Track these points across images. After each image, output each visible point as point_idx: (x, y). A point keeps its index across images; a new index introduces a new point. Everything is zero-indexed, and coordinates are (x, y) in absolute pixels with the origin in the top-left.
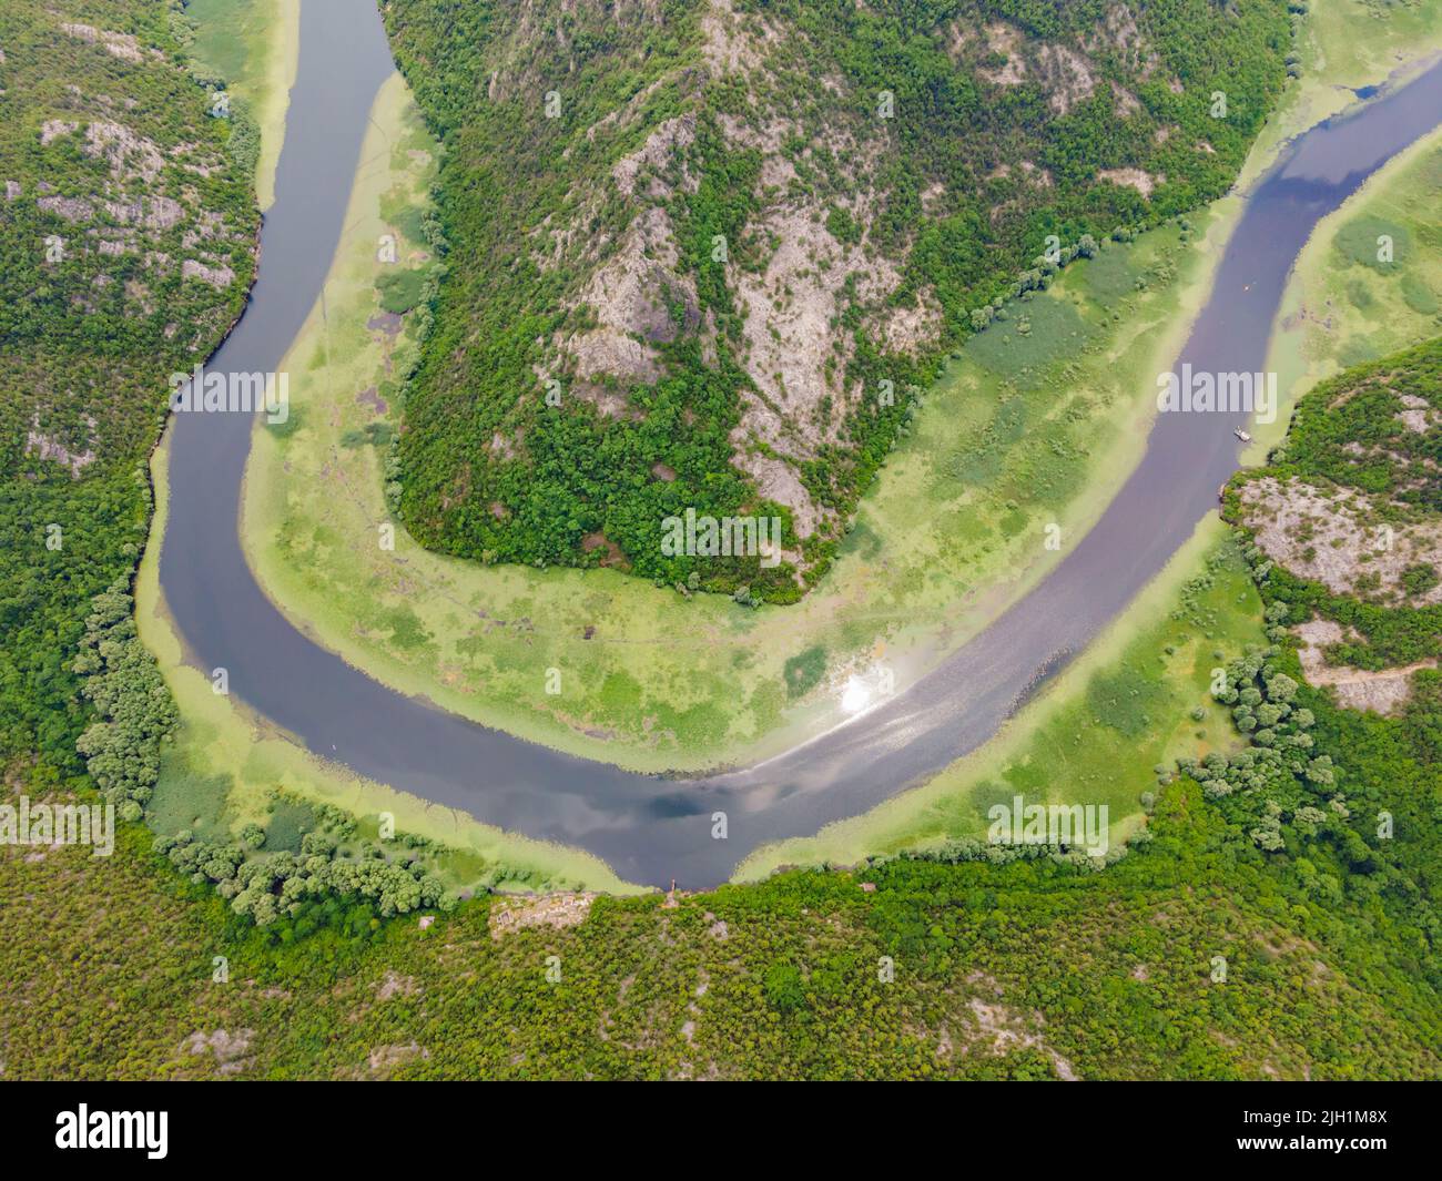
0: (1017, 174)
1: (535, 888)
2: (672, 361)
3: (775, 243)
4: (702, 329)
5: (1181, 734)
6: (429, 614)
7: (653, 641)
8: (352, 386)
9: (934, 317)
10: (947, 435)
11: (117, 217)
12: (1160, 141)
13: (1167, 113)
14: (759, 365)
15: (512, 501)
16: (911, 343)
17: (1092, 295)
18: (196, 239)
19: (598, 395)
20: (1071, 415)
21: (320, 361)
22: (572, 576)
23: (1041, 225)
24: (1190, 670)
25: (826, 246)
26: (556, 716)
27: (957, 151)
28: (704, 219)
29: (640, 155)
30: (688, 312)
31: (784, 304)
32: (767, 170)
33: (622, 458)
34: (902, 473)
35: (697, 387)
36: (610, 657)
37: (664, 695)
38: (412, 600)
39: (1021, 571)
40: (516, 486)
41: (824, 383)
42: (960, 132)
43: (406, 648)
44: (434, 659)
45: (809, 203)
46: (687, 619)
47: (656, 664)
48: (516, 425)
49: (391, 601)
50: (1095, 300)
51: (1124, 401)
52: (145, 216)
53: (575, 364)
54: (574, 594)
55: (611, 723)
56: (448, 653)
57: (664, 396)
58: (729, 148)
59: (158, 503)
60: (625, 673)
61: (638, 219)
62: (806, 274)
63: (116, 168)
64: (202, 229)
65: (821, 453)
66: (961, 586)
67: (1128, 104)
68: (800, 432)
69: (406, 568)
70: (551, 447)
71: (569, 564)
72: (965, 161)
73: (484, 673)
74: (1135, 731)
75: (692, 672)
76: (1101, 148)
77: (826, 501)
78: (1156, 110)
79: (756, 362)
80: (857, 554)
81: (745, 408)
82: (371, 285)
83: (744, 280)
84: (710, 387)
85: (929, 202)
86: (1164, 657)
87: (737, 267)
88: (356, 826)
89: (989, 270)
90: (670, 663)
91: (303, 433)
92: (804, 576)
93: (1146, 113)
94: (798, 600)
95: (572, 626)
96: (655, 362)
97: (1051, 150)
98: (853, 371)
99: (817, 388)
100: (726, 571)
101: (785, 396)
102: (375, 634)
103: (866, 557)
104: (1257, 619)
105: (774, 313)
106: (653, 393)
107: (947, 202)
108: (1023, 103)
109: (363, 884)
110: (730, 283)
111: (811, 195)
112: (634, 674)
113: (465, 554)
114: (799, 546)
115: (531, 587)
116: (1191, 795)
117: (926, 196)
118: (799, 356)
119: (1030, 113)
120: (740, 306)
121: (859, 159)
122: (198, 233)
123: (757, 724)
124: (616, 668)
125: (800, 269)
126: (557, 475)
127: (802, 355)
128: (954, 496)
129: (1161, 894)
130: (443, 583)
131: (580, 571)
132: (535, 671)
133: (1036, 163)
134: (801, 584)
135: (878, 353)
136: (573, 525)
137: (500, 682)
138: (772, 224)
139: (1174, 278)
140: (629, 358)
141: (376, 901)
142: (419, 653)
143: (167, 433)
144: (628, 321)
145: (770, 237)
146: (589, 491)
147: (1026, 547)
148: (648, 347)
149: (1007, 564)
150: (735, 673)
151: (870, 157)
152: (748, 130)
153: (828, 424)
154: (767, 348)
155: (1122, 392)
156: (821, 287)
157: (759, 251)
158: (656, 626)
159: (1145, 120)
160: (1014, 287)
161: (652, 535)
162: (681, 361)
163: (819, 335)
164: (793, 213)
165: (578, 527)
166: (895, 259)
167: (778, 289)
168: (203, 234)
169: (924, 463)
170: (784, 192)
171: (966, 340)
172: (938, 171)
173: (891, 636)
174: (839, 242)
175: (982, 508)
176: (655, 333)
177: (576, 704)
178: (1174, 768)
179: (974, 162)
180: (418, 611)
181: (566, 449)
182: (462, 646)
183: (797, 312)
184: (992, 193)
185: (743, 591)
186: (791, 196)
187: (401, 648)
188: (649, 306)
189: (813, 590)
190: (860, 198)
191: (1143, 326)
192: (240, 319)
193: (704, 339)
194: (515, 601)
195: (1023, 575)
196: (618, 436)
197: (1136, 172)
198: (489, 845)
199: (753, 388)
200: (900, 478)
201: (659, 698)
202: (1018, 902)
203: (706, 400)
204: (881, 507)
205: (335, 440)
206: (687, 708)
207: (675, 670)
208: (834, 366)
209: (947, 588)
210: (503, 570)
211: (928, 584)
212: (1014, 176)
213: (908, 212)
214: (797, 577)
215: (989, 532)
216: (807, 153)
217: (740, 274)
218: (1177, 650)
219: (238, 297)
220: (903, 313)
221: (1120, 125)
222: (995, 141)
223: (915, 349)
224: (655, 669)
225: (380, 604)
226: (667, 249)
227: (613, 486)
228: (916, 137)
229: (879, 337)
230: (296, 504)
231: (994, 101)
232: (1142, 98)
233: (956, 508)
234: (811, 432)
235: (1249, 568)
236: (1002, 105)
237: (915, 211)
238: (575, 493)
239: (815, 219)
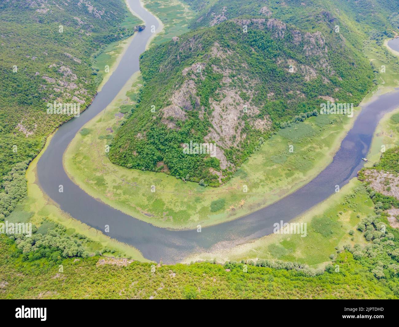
0: (295, 93)
1: (115, 256)
2: (190, 115)
3: (225, 96)
4: (200, 109)
5: (345, 238)
6: (108, 179)
7: (172, 192)
8: (106, 127)
9: (269, 123)
10: (271, 151)
11: (61, 84)
12: (336, 91)
13: (338, 84)
14: (215, 123)
15: (139, 150)
16: (262, 128)
17: (317, 124)
18: (78, 93)
19: (168, 122)
20: (309, 150)
21: (100, 121)
22: (152, 174)
23: (302, 106)
24: (348, 220)
25: (239, 100)
26: (137, 208)
27: (278, 86)
28: (205, 86)
29: (190, 68)
30: (196, 103)
31: (225, 110)
32: (224, 79)
33: (172, 139)
34: (256, 159)
35: (196, 123)
36: (158, 195)
37: (172, 207)
38: (104, 175)
39: (291, 187)
40: (141, 146)
41: (234, 132)
42: (279, 81)
43: (99, 186)
44: (106, 190)
45: (235, 89)
46: (184, 188)
47: (171, 198)
48: (144, 131)
49: (98, 174)
50: (318, 125)
51: (327, 148)
52: (68, 86)
53: (163, 114)
54: (151, 178)
55: (153, 212)
56: (110, 188)
57: (186, 124)
58: (214, 72)
59: (45, 146)
60: (161, 199)
61: (187, 81)
62: (232, 105)
63: (65, 76)
64: (81, 91)
65: (231, 148)
66: (271, 188)
67: (326, 81)
68: (225, 141)
69: (106, 167)
70: (153, 136)
71: (152, 170)
72: (280, 88)
73: (119, 195)
74: (328, 235)
75: (182, 202)
76: (319, 90)
77: (231, 161)
78: (335, 83)
79: (215, 122)
80: (239, 177)
81: (209, 132)
82: (119, 107)
83: (214, 102)
84: (200, 123)
85: (270, 97)
86: (339, 215)
87: (213, 99)
88: (66, 231)
89: (286, 115)
90: (176, 198)
91: (90, 135)
92: (221, 179)
93: (332, 84)
94: (219, 186)
95: (148, 186)
96: (185, 115)
97: (305, 89)
98: (244, 131)
99: (232, 132)
100: (198, 175)
101: (222, 132)
102: (91, 182)
103: (241, 178)
104: (372, 208)
105: (222, 112)
106: (184, 123)
107: (275, 97)
108: (297, 77)
109: (61, 245)
110: (210, 102)
111: (236, 87)
112: (164, 200)
113: (123, 165)
114: (221, 171)
115: (139, 175)
116: (349, 257)
117: (269, 95)
118: (227, 123)
119: (298, 80)
120: (212, 108)
121: (250, 82)
122: (79, 92)
123: (199, 218)
124: (159, 198)
125: (231, 103)
126: (154, 143)
127: (229, 123)
128: (271, 166)
129: (337, 286)
130: (115, 172)
131: (155, 173)
132: (134, 196)
133: (300, 91)
134: (220, 182)
135: (252, 128)
136: (155, 158)
137: (123, 197)
138: (224, 92)
139: (342, 122)
140: (178, 112)
141: (62, 251)
142: (102, 188)
143: (55, 132)
144: (179, 103)
145: (223, 94)
146: (161, 148)
147: (293, 180)
148: (184, 111)
149: (286, 184)
150: (195, 203)
151: (253, 83)
152: (220, 70)
153: (234, 142)
154: (218, 119)
155: (325, 146)
156: (236, 109)
157: (219, 97)
158: (174, 188)
159: (331, 85)
160: (294, 119)
161: (177, 162)
162: (193, 116)
163: (234, 120)
164: (230, 90)
165: (156, 158)
166: (259, 107)
167: (224, 107)
168: (80, 92)
169: (263, 157)
170: (228, 85)
171: (278, 130)
172: (272, 89)
173: (247, 199)
174: (243, 99)
175: (280, 169)
176: (186, 108)
177: (144, 206)
178: (343, 249)
179: (283, 89)
180: (105, 177)
181: (157, 136)
182: (114, 187)
183: (229, 113)
184: (288, 97)
185: (202, 181)
186: (230, 86)
187: (97, 186)
188: (185, 100)
189: (224, 184)
190: (250, 91)
191: (332, 132)
192: (83, 112)
193: (200, 112)
194: (134, 178)
195: (291, 188)
196: (171, 133)
197: (330, 97)
198: (105, 241)
199: (213, 127)
200: (255, 160)
201: (170, 207)
202: (282, 281)
203: (198, 127)
204: (248, 166)
205: (97, 137)
206: (178, 211)
207: (176, 200)
208: (238, 128)
209: (266, 188)
210: (133, 170)
211: (260, 186)
212: (294, 93)
213: (263, 97)
214: (219, 180)
215: (282, 176)
216: (236, 78)
217: (213, 101)
218: (343, 214)
219: (85, 106)
220: (260, 120)
221: (324, 85)
222: (289, 85)
223: (262, 129)
224: (171, 199)
225: (95, 175)
226: (193, 90)
227: (168, 147)
228: (267, 81)
229: (252, 124)
230: (81, 150)
231: (289, 76)
232: (330, 80)
233: (272, 169)
234: (229, 143)
235: (368, 193)
236: (291, 77)
237: (265, 97)
238: (157, 149)
239: (236, 93)
